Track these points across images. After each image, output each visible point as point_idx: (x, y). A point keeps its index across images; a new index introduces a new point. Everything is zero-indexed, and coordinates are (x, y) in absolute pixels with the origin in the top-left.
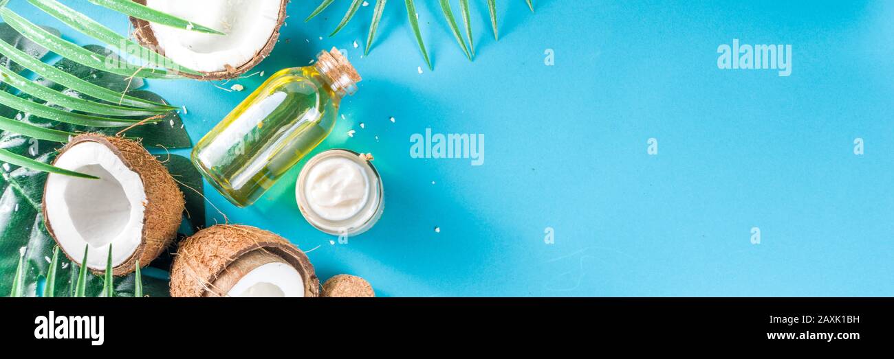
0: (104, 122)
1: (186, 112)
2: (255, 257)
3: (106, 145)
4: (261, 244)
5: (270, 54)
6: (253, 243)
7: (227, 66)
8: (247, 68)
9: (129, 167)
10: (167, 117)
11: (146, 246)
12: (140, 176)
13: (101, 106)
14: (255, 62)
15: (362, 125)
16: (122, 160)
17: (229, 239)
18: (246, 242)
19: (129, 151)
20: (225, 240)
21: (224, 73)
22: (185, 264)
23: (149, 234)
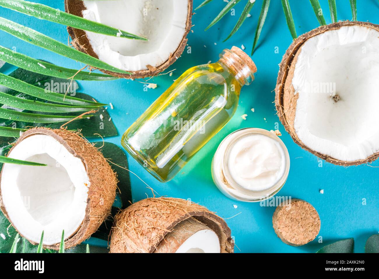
0: (49, 119)
1: (112, 108)
2: (186, 227)
3: (53, 136)
4: (191, 213)
5: (181, 55)
6: (184, 214)
7: (148, 66)
8: (164, 68)
9: (73, 153)
10: (97, 113)
11: (89, 223)
12: (83, 161)
13: (47, 105)
14: (170, 62)
15: (253, 110)
16: (67, 148)
17: (162, 211)
18: (178, 213)
19: (73, 140)
20: (159, 212)
21: (147, 71)
22: (125, 237)
23: (91, 213)
